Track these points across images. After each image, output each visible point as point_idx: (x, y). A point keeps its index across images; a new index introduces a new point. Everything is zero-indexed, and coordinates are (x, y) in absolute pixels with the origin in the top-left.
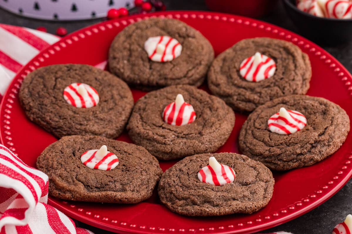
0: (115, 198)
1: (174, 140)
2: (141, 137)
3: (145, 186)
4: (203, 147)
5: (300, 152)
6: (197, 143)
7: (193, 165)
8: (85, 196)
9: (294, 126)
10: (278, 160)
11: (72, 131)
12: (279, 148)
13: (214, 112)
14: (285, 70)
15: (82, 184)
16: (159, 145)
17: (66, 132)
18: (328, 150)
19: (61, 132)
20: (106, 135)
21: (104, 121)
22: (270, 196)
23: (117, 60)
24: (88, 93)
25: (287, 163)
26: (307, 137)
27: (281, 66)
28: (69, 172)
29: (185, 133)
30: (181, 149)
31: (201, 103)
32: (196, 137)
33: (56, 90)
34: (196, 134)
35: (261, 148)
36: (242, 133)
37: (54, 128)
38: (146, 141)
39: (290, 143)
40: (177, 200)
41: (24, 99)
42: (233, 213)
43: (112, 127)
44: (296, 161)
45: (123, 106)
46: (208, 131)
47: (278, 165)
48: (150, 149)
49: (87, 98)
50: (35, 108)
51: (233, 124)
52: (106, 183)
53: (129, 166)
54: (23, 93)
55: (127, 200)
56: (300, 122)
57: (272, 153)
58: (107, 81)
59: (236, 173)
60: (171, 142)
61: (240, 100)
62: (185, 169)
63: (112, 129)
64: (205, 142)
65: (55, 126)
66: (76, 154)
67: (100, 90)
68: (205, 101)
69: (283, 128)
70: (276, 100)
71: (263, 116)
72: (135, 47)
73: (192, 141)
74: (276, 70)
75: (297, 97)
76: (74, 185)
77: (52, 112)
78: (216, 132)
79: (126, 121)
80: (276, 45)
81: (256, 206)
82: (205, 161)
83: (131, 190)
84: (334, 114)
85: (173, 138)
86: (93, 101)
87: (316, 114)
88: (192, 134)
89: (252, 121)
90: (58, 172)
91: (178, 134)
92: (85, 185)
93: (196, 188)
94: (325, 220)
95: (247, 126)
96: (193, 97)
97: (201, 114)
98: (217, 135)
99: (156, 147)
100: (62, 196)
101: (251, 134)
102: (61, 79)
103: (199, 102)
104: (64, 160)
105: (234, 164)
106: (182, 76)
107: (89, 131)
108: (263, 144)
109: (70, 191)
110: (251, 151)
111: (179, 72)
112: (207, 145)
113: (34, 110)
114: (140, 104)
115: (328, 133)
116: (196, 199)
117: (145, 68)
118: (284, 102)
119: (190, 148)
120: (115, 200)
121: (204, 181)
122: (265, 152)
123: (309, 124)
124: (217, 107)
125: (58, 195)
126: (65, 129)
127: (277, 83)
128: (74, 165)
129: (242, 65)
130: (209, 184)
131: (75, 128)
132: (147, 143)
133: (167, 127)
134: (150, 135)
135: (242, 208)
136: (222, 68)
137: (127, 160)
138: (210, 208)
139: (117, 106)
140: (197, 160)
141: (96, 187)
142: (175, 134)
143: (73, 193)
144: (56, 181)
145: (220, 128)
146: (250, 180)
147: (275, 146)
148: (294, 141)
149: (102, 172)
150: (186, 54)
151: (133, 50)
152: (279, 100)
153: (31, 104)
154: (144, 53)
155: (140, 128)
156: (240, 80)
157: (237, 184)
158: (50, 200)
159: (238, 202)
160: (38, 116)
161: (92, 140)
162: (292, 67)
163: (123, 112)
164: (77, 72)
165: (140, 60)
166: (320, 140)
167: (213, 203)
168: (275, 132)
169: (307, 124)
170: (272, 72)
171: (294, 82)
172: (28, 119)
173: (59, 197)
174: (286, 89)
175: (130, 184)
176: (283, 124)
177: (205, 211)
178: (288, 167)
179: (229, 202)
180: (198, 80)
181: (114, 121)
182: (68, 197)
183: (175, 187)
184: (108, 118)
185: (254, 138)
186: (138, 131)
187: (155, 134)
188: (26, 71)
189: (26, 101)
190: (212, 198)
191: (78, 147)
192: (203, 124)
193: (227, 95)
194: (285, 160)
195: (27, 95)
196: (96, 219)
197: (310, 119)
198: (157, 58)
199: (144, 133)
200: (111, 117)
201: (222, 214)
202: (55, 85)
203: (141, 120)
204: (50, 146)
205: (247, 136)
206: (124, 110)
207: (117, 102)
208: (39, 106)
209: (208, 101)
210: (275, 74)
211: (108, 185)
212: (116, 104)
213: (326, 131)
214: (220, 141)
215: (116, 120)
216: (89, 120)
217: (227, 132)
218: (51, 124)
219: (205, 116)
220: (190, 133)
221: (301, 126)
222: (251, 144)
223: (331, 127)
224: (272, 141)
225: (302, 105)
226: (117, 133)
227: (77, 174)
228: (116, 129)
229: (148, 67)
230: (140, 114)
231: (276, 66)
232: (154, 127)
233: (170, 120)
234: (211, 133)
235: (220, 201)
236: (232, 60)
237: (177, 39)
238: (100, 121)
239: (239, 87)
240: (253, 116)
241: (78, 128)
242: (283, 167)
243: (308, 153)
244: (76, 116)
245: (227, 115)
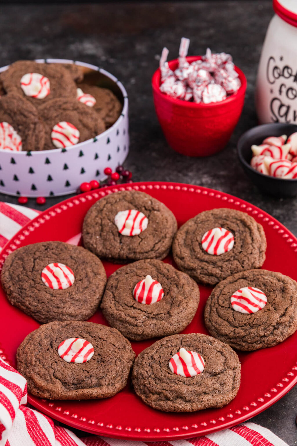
0: (92, 396)
1: (145, 321)
2: (114, 318)
3: (119, 378)
4: (172, 328)
5: (263, 335)
6: (166, 325)
7: (164, 352)
8: (63, 396)
9: (256, 306)
10: (243, 341)
11: (49, 314)
12: (243, 329)
13: (180, 289)
14: (243, 243)
15: (60, 382)
16: (131, 327)
17: (45, 316)
18: (289, 331)
19: (41, 316)
20: (82, 316)
21: (80, 301)
22: (238, 386)
23: (90, 235)
24: (64, 273)
25: (251, 344)
26: (269, 318)
27: (239, 239)
28: (46, 369)
29: (154, 313)
30: (152, 330)
31: (168, 279)
32: (165, 318)
33: (34, 272)
34: (165, 315)
35: (227, 329)
36: (207, 310)
37: (33, 312)
38: (119, 322)
39: (254, 325)
40: (151, 395)
41: (5, 282)
42: (204, 408)
43: (87, 307)
44: (260, 343)
45: (97, 284)
46: (176, 312)
47: (243, 346)
48: (123, 330)
49: (63, 280)
50: (16, 293)
51: (199, 300)
52: (83, 379)
53: (104, 356)
54: (4, 277)
55: (102, 396)
56: (261, 300)
57: (237, 334)
58: (82, 258)
59: (205, 361)
60: (142, 324)
61: (203, 274)
62: (156, 356)
63: (87, 310)
64: (174, 323)
65: (34, 311)
66: (53, 346)
67: (75, 268)
68: (172, 278)
69: (245, 308)
70: (237, 276)
71: (226, 293)
72: (106, 222)
73: (161, 322)
74: (235, 243)
75: (256, 272)
76: (52, 383)
77: (31, 296)
78: (183, 312)
79: (100, 299)
80: (233, 217)
81: (226, 400)
82: (175, 346)
83: (107, 384)
84: (293, 293)
85: (144, 319)
86: (69, 282)
87: (276, 292)
88: (161, 314)
89: (216, 297)
90: (37, 369)
91: (148, 315)
92: (62, 382)
93: (168, 381)
94: (289, 399)
95: (211, 303)
96: (160, 273)
97: (168, 291)
98: (184, 315)
99: (128, 329)
100: (40, 395)
101: (216, 311)
102: (39, 259)
103: (166, 278)
104: (42, 354)
105: (202, 349)
106: (150, 249)
107: (65, 313)
108: (228, 324)
109: (48, 391)
110: (217, 331)
111: (147, 245)
112: (175, 325)
113: (15, 294)
114: (112, 282)
115: (288, 314)
116: (169, 395)
117: (116, 243)
118: (245, 277)
119: (160, 329)
120: (91, 397)
121: (175, 373)
122: (230, 334)
123: (269, 303)
124: (183, 283)
125: (36, 394)
126: (44, 313)
127: (236, 257)
128: (52, 360)
129: (204, 238)
130: (180, 377)
131: (53, 312)
132: (120, 324)
133: (138, 307)
134: (122, 316)
135: (213, 404)
136: (185, 240)
137: (102, 348)
138: (183, 404)
139: (91, 285)
140: (167, 345)
141: (73, 384)
142: (145, 314)
143: (51, 393)
144: (34, 379)
145: (187, 308)
146: (219, 368)
147: (239, 327)
148: (257, 323)
149: (78, 366)
150: (152, 227)
151: (104, 224)
152: (240, 275)
153: (12, 289)
154: (114, 226)
155: (113, 309)
156: (203, 254)
157: (207, 374)
158: (30, 398)
159: (210, 397)
160: (18, 300)
161: (68, 326)
162: (249, 240)
163: (97, 290)
164: (54, 251)
165: (111, 234)
166: (282, 322)
167: (186, 399)
168: (238, 311)
169: (268, 303)
170: (231, 246)
171: (252, 256)
172: (9, 302)
173: (38, 396)
174: (245, 263)
175: (105, 378)
176: (245, 303)
177: (178, 408)
178: (252, 348)
179: (201, 397)
180: (164, 252)
181: (88, 300)
182: (47, 397)
183: (148, 380)
184: (84, 298)
185: (219, 316)
186: (112, 312)
187: (127, 316)
188: (7, 251)
189: (7, 285)
190: (184, 394)
191: (56, 337)
192: (171, 302)
193: (191, 268)
194: (249, 342)
195: (8, 279)
196: (73, 419)
197: (270, 296)
198: (126, 232)
199: (116, 314)
200: (86, 297)
201: (195, 410)
202: (34, 267)
203: (113, 299)
204: (29, 335)
205: (212, 314)
206: (97, 288)
207: (91, 280)
208: (19, 290)
209: (174, 278)
210: (234, 247)
211: (84, 381)
212: (90, 283)
213: (287, 312)
214: (187, 320)
215: (91, 300)
216: (66, 302)
217: (194, 311)
218: (30, 308)
219: (173, 294)
220: (159, 313)
221: (262, 305)
222: (216, 323)
223: (291, 308)
224: (236, 322)
225: (261, 281)
226: (92, 312)
227: (54, 371)
228: (91, 308)
229: (119, 241)
230: (112, 292)
231: (235, 239)
232: (126, 307)
233: (141, 299)
234: (179, 313)
235: (192, 396)
236: (194, 233)
237: (144, 213)
238: (75, 302)
239: (202, 261)
240: (216, 291)
241: (56, 311)
242: (247, 349)
243: (271, 334)
244: (53, 300)
245: (193, 292)
